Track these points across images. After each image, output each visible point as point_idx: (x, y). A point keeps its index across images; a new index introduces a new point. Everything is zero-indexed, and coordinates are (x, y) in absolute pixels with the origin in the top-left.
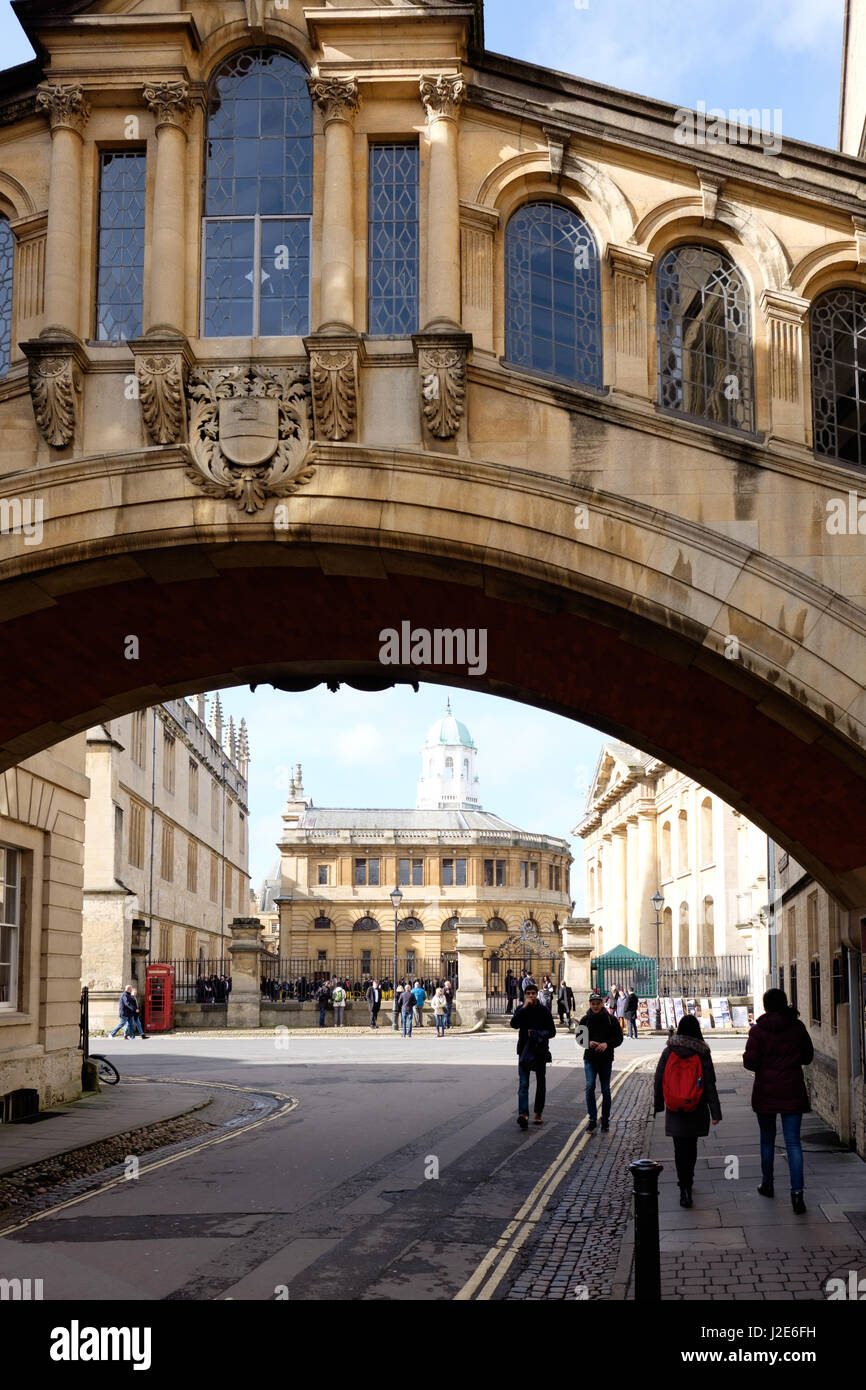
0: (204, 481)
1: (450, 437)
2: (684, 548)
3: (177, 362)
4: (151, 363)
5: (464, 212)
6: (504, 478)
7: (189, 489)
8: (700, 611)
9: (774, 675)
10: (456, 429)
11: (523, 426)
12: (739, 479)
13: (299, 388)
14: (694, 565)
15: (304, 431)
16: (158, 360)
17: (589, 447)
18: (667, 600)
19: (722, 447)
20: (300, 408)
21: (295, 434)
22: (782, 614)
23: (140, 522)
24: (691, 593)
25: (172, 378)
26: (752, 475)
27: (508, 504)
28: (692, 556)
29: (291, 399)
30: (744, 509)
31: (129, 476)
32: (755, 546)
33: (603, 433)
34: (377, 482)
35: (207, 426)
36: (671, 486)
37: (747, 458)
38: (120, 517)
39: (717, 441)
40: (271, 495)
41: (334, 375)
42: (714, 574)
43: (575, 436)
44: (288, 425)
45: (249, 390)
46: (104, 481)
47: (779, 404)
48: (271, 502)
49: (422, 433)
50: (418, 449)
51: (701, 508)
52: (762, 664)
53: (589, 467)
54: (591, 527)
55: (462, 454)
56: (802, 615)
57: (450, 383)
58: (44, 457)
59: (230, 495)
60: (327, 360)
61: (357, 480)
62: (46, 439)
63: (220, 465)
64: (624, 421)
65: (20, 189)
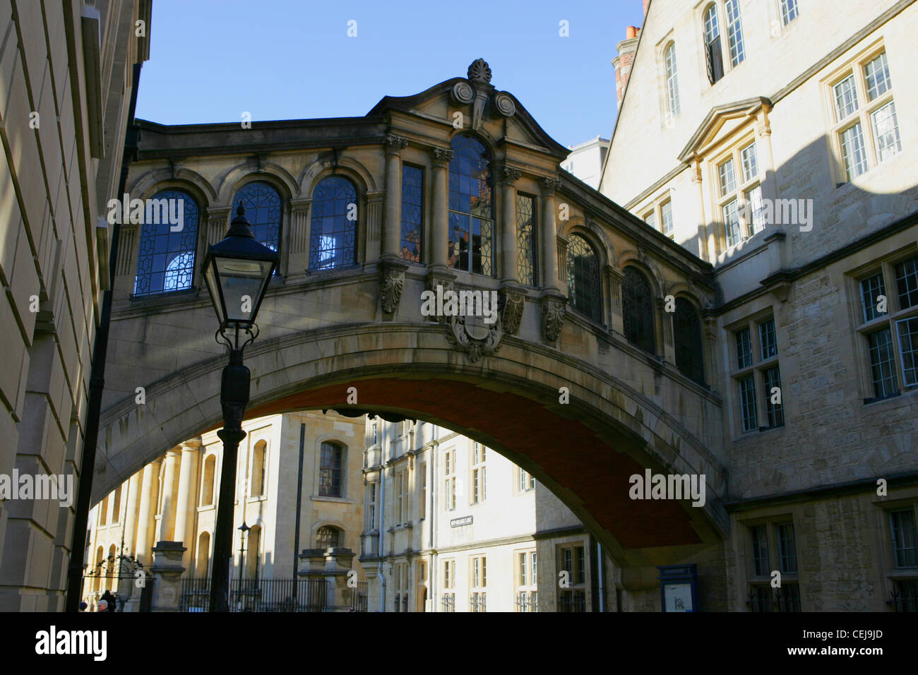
0: (456, 343)
1: (555, 340)
2: (640, 407)
4: (440, 283)
6: (574, 363)
7: (447, 345)
8: (647, 436)
10: (556, 337)
12: (655, 377)
14: (642, 413)
15: (498, 327)
17: (604, 354)
18: (633, 428)
19: (650, 363)
21: (495, 328)
22: (673, 439)
23: (424, 358)
24: (641, 425)
26: (660, 377)
28: (642, 408)
31: (420, 334)
32: (663, 408)
33: (608, 348)
34: (526, 356)
36: (633, 377)
37: (658, 370)
38: (414, 354)
39: (649, 360)
40: (484, 354)
41: (516, 305)
42: (650, 418)
43: (599, 347)
46: (409, 334)
47: (667, 346)
48: (482, 358)
49: (543, 336)
50: (540, 343)
51: (643, 387)
52: (664, 459)
53: (604, 363)
54: (606, 391)
55: (558, 350)
56: (679, 440)
57: (559, 318)
58: (379, 316)
59: (466, 352)
60: (514, 298)
61: (517, 354)
62: (383, 307)
63: (465, 337)
64: (617, 345)
65: (370, 176)
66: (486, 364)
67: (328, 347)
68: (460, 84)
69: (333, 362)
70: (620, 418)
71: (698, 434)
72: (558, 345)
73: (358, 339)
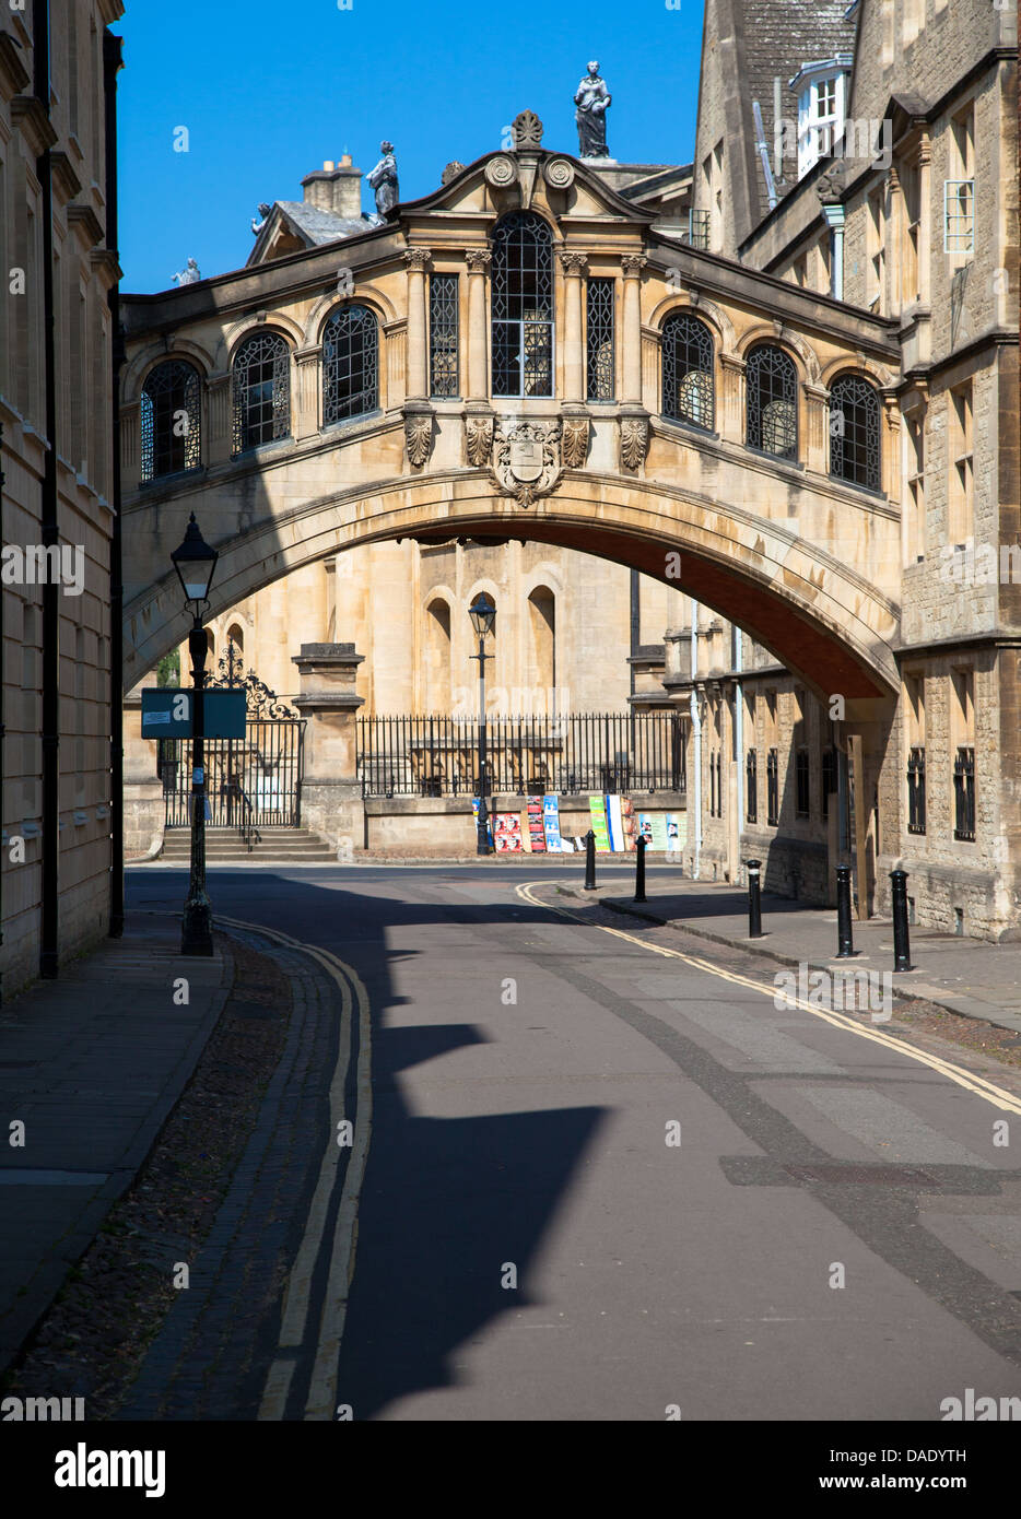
0: (500, 488)
1: (635, 468)
2: (761, 535)
3: (490, 422)
4: (476, 423)
5: (642, 330)
6: (662, 491)
7: (491, 491)
8: (769, 570)
9: (807, 606)
10: (640, 463)
11: (673, 459)
12: (790, 494)
13: (553, 436)
14: (766, 543)
15: (556, 462)
16: (480, 421)
17: (710, 473)
18: (751, 563)
19: (781, 476)
20: (555, 448)
21: (552, 463)
22: (812, 572)
23: (463, 510)
24: (762, 558)
25: (487, 431)
26: (797, 492)
27: (665, 505)
28: (764, 537)
29: (550, 443)
30: (792, 510)
31: (457, 483)
32: (797, 534)
33: (717, 464)
34: (595, 490)
35: (502, 458)
36: (753, 497)
37: (795, 483)
38: (451, 507)
39: (779, 473)
40: (537, 497)
41: (576, 434)
42: (776, 549)
43: (703, 466)
44: (548, 458)
45: (526, 436)
46: (444, 485)
47: (813, 450)
48: (535, 501)
49: (620, 462)
50: (616, 472)
51: (769, 510)
52: (800, 598)
53: (709, 485)
54: (710, 520)
55: (642, 476)
56: (822, 573)
57: (639, 440)
58: (407, 467)
59: (512, 496)
60: (573, 425)
61: (583, 490)
62: (410, 459)
63: (510, 480)
64: (730, 459)
65: (388, 302)
66: (543, 508)
67: (348, 512)
68: (496, 161)
69: (355, 527)
70: (731, 552)
71: (856, 561)
72: (640, 470)
73: (383, 499)
